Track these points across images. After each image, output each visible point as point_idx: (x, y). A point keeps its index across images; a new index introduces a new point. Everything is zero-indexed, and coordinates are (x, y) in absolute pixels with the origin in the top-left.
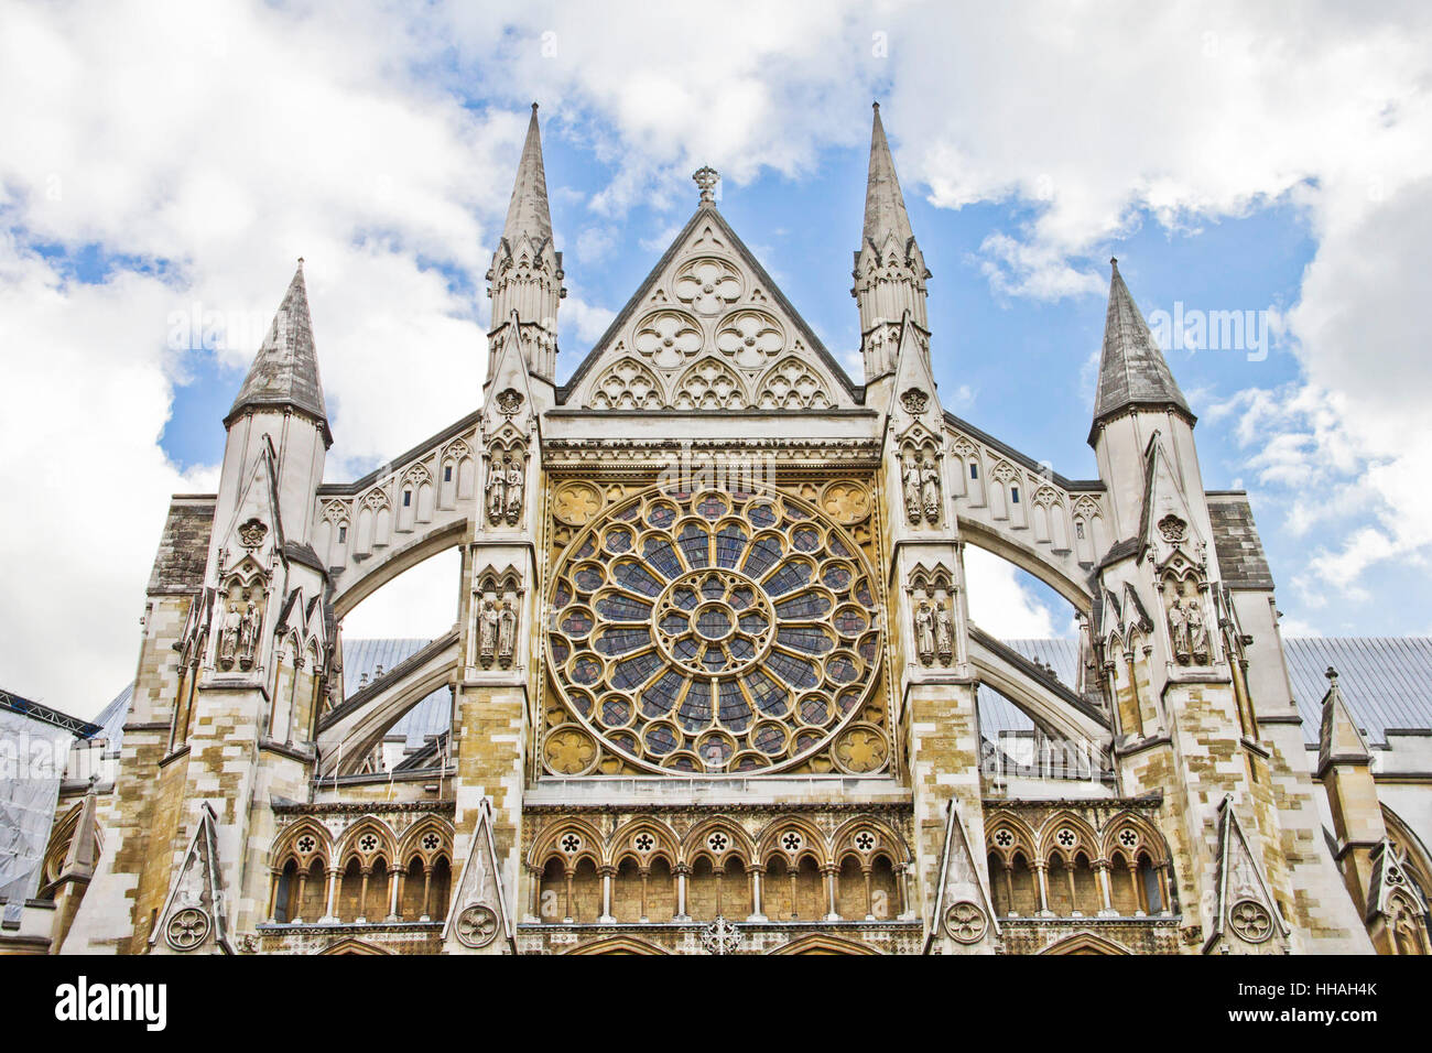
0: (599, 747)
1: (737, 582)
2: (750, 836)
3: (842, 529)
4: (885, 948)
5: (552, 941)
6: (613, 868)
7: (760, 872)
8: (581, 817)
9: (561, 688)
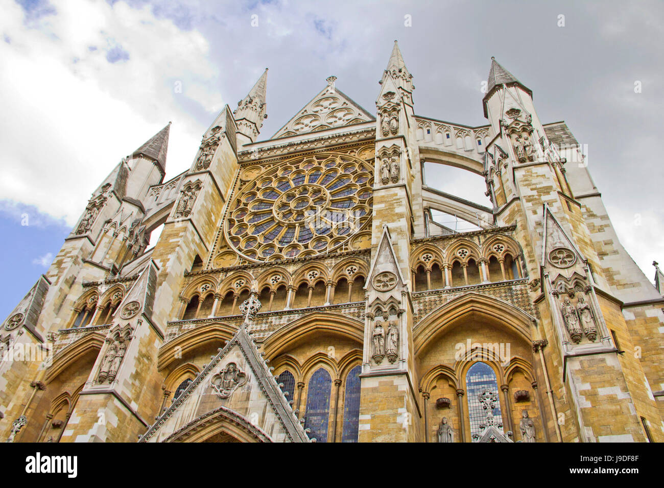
0: (238, 257)
1: (315, 188)
2: (289, 273)
3: (366, 162)
4: (354, 316)
5: (183, 328)
6: (220, 295)
7: (293, 289)
8: (211, 275)
9: (227, 237)
